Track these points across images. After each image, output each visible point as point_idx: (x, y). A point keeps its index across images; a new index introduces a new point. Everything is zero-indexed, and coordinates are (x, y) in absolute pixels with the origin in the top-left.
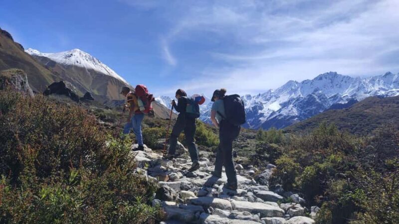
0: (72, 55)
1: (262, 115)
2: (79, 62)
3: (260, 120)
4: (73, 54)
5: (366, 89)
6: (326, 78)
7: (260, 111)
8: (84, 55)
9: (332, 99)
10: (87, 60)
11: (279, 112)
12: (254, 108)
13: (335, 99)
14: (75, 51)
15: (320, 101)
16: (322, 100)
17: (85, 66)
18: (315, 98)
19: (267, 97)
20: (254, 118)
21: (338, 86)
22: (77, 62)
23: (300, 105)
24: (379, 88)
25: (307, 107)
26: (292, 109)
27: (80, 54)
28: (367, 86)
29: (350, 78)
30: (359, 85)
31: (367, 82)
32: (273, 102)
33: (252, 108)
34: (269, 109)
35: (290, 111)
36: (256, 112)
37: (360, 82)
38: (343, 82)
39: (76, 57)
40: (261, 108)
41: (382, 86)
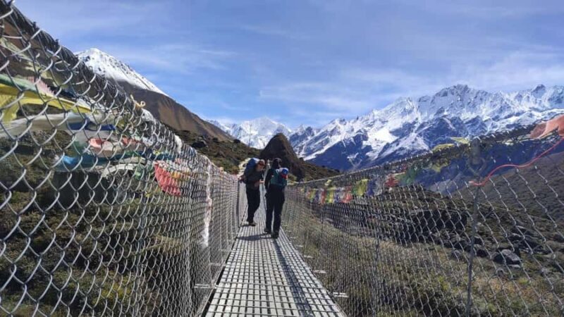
0: (89, 57)
1: (369, 148)
2: (103, 70)
3: (368, 157)
4: (91, 56)
5: (512, 109)
6: (453, 94)
7: (364, 143)
8: (108, 58)
9: (470, 124)
10: (114, 67)
11: (398, 145)
12: (357, 138)
13: (474, 125)
14: (93, 52)
15: (454, 128)
16: (457, 126)
17: (113, 77)
18: (447, 124)
19: (369, 122)
20: (357, 154)
21: (471, 105)
22: (100, 70)
23: (428, 134)
24: (530, 108)
25: (438, 136)
26: (416, 139)
27: (101, 56)
28: (512, 104)
29: (486, 93)
30: (501, 103)
31: (512, 99)
32: (378, 129)
33: (354, 137)
34: (376, 140)
35: (413, 143)
36: (360, 144)
37: (502, 100)
38: (478, 100)
39: (95, 60)
40: (366, 138)
41: (532, 105)
